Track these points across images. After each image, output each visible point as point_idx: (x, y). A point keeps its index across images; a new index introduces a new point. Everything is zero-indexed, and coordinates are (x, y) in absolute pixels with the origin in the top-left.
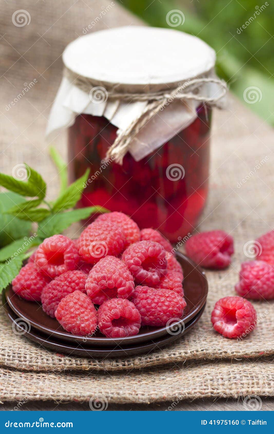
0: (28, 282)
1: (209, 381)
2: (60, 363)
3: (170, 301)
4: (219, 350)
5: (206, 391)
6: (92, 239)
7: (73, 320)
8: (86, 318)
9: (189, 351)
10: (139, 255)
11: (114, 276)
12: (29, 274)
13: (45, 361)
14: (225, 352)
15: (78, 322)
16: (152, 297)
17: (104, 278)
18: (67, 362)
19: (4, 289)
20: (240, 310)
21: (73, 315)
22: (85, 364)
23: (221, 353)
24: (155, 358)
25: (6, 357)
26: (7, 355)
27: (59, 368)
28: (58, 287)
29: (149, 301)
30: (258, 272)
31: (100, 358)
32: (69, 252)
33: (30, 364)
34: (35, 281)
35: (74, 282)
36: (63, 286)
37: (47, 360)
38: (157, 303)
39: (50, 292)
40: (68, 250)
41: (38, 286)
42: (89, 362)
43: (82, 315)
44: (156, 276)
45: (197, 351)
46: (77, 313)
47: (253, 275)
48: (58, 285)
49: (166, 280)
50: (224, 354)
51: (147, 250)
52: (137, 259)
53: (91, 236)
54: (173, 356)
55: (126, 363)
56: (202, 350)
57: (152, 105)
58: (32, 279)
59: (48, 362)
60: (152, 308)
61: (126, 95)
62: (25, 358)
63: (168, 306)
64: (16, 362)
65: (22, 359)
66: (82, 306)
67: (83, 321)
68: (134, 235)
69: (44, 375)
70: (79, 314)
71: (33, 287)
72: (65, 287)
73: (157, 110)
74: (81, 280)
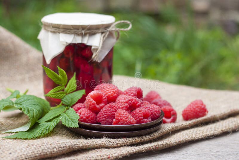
0: (88, 115)
7: (126, 119)
10: (135, 91)
15: (129, 120)
17: (129, 100)
18: (130, 140)
21: (126, 117)
24: (161, 132)
27: (128, 143)
28: (108, 111)
29: (148, 108)
31: (141, 135)
34: (91, 114)
35: (114, 106)
38: (152, 109)
39: (104, 115)
42: (138, 138)
48: (108, 110)
54: (166, 130)
55: (152, 136)
58: (89, 113)
61: (92, 31)
67: (131, 119)
71: (91, 117)
72: (112, 110)
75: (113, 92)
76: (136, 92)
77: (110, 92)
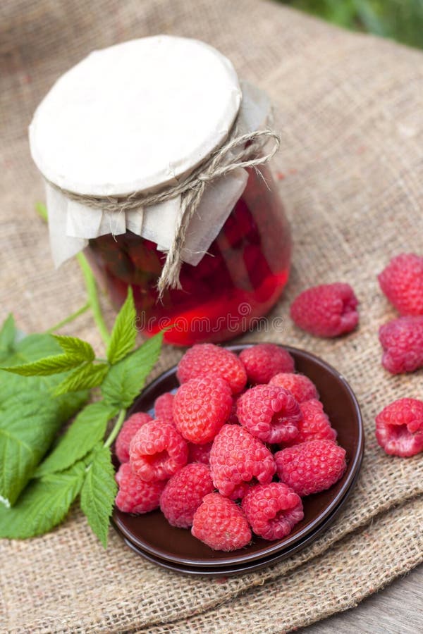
0: (137, 497)
1: (413, 539)
2: (226, 591)
3: (325, 461)
4: (408, 488)
5: (416, 557)
6: (194, 417)
7: (220, 539)
8: (235, 530)
9: (372, 507)
10: (263, 417)
11: (247, 464)
12: (133, 486)
13: (207, 596)
14: (416, 489)
15: (228, 540)
16: (302, 465)
17: (235, 471)
18: (234, 586)
19: (110, 517)
20: (412, 424)
21: (218, 533)
22: (256, 579)
23: (411, 492)
24: (335, 536)
25: (160, 613)
26: (158, 609)
27: (228, 599)
28: (180, 497)
29: (300, 471)
30: (406, 341)
31: (272, 566)
32: (173, 447)
33: (191, 608)
34: (144, 492)
35: (197, 484)
36: (186, 494)
37: (209, 594)
38: (311, 470)
39: (172, 505)
40: (171, 443)
41: (150, 495)
42: (260, 575)
43: (228, 529)
44: (292, 429)
45: (382, 503)
46: (222, 528)
47: (401, 348)
48: (179, 494)
49: (305, 424)
50: (415, 491)
51: (270, 406)
52: (262, 424)
53: (190, 413)
54: (355, 522)
56: (387, 499)
57: (190, 197)
58: (140, 491)
59: (212, 597)
60: (308, 479)
61: (149, 199)
62: (182, 603)
63: (326, 468)
64: (174, 613)
65: (180, 606)
66: (222, 517)
67: (233, 536)
68: (238, 374)
69: (213, 613)
70: (225, 530)
71: (144, 499)
72: (190, 495)
73: (198, 200)
74: (205, 477)
75: (200, 426)
76: (265, 421)
77: (191, 428)
